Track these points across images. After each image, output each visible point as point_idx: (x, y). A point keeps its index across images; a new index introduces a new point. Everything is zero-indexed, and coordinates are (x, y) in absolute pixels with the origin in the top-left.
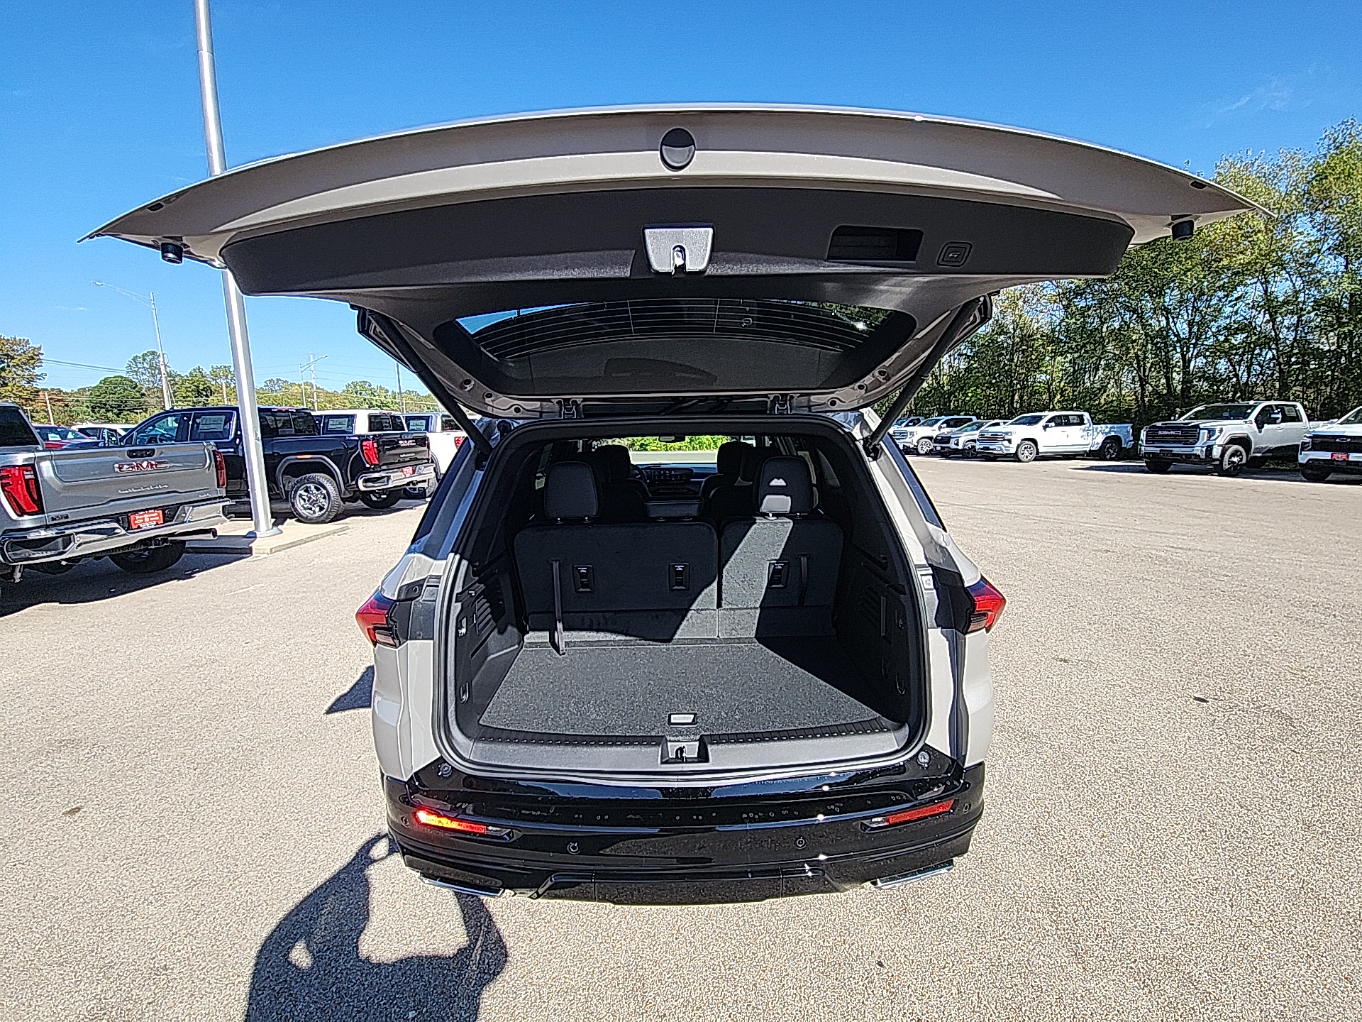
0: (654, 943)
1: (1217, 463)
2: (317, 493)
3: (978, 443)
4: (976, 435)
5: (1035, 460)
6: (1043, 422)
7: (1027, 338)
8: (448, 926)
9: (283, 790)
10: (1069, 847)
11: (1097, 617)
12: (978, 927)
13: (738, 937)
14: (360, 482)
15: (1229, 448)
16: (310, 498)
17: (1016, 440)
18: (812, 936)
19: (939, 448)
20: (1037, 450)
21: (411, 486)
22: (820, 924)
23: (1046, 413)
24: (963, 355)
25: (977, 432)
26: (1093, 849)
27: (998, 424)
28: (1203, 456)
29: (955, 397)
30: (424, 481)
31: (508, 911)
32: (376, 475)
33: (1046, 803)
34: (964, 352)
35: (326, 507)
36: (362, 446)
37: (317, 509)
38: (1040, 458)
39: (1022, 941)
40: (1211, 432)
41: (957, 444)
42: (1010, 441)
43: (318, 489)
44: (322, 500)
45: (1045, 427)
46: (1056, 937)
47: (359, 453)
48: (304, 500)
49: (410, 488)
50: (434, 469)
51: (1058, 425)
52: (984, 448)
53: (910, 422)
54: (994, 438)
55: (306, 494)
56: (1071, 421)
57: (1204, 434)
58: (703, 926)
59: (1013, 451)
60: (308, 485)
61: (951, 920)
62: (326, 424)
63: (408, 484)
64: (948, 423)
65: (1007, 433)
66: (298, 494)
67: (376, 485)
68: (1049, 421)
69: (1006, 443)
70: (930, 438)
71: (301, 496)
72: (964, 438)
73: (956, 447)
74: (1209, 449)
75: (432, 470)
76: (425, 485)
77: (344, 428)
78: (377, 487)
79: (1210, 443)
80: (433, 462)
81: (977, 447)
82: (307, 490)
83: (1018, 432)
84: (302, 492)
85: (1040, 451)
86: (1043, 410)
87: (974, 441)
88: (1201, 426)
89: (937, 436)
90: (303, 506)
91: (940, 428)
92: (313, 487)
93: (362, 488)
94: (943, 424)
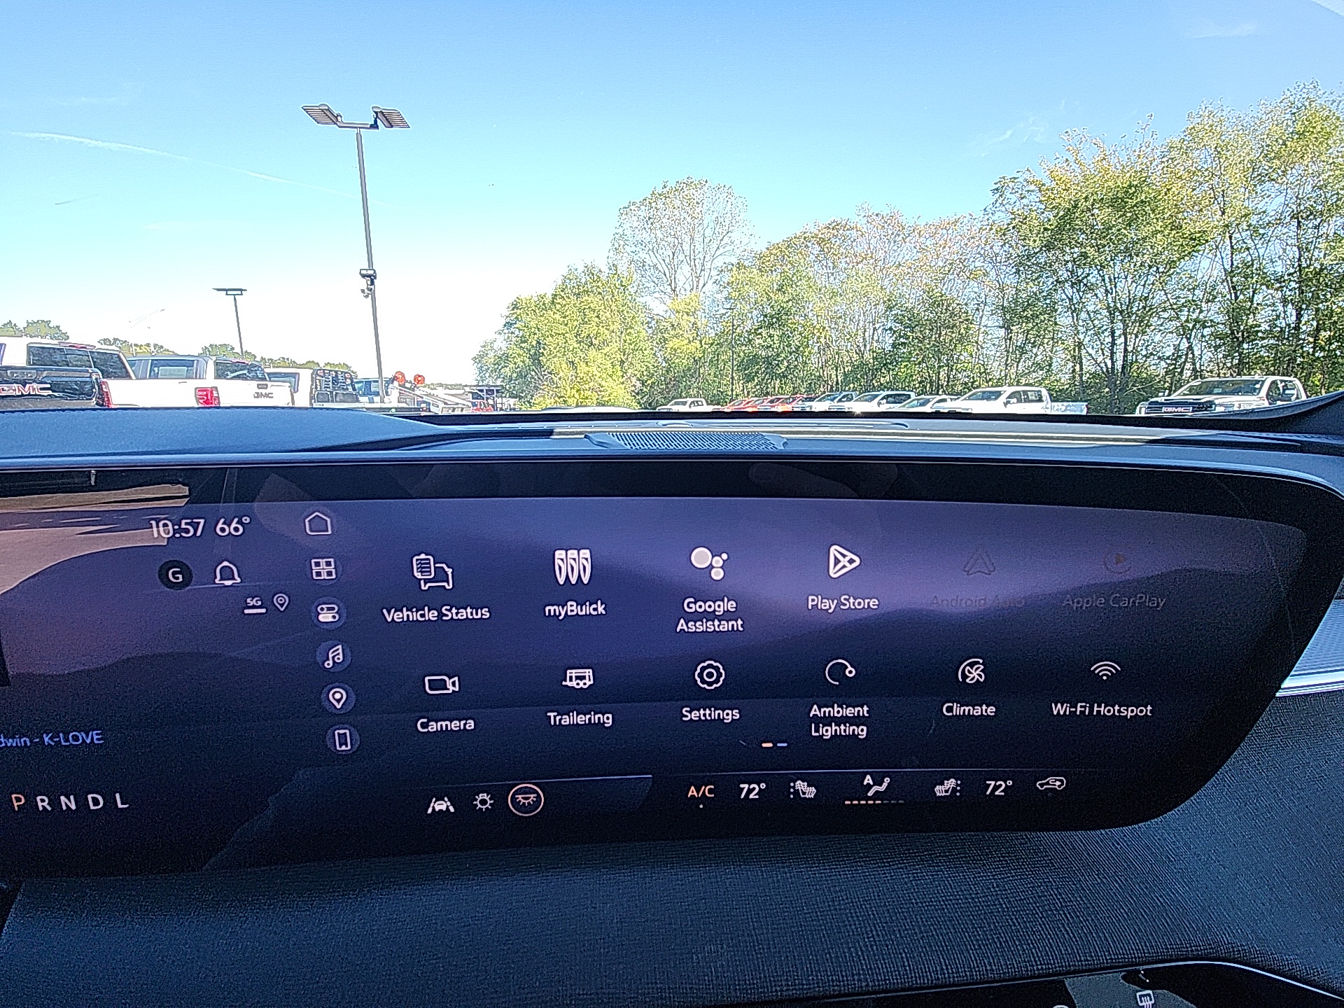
6: (1003, 398)
53: (844, 397)
56: (1030, 397)
91: (879, 404)
94: (882, 400)
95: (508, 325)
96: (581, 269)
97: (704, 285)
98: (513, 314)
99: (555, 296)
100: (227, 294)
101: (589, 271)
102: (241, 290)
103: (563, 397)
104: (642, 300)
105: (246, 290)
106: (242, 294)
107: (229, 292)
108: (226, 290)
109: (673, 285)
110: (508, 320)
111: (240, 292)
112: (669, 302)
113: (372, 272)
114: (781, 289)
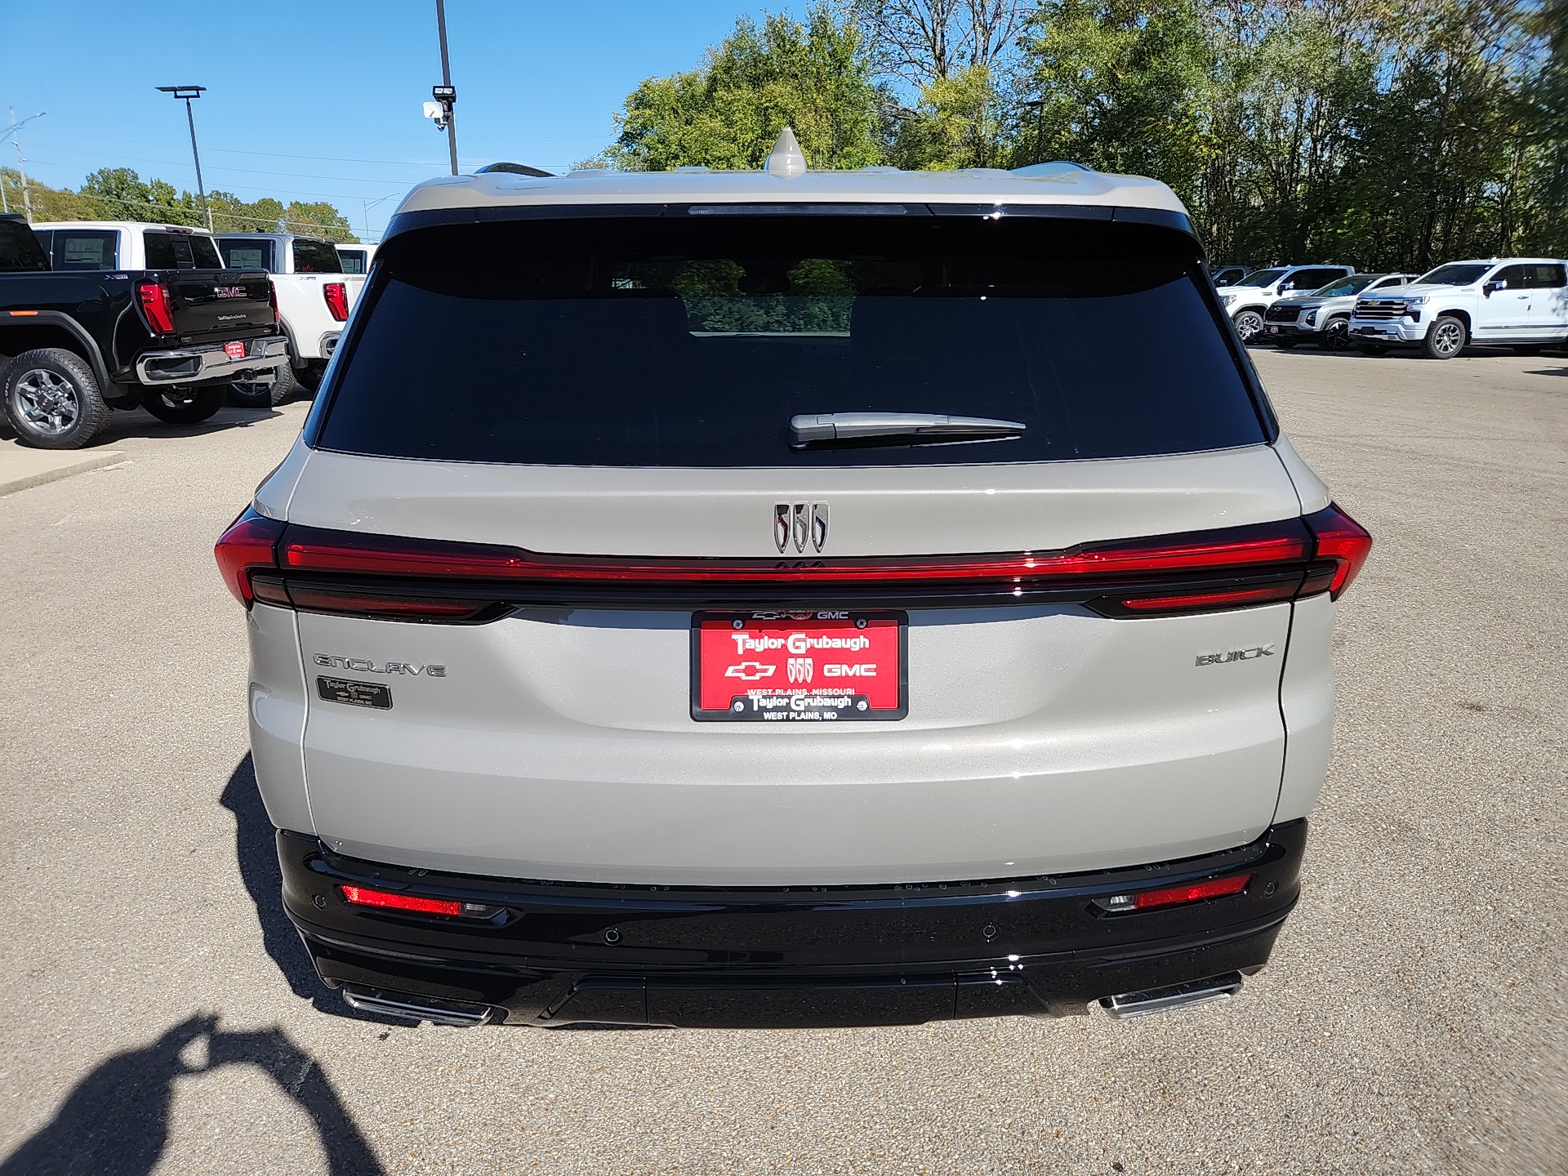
0: (734, 1134)
2: (55, 387)
3: (1353, 320)
4: (1349, 302)
5: (1461, 354)
6: (1485, 279)
7: (1473, 105)
8: (378, 1108)
9: (58, 904)
10: (1453, 1000)
11: (1546, 636)
12: (1287, 1116)
13: (878, 1126)
14: (140, 368)
16: (41, 398)
17: (1429, 313)
18: (1003, 1126)
19: (1274, 330)
20: (1469, 334)
21: (243, 380)
22: (1016, 1109)
23: (1494, 260)
24: (1342, 138)
25: (1354, 298)
26: (1494, 1003)
27: (1397, 282)
29: (1318, 226)
30: (268, 371)
31: (481, 1086)
32: (172, 354)
33: (1421, 933)
34: (1345, 132)
35: (75, 416)
36: (138, 294)
37: (57, 420)
38: (1471, 349)
39: (1358, 1137)
41: (1312, 322)
42: (1416, 316)
43: (56, 380)
44: (66, 403)
45: (1488, 290)
46: (1416, 1131)
47: (133, 307)
48: (30, 401)
49: (243, 385)
50: (287, 346)
51: (1514, 284)
52: (1365, 330)
54: (1386, 309)
55: (33, 389)
56: (1540, 278)
58: (817, 1109)
59: (1420, 333)
60: (36, 371)
61: (1241, 1104)
62: (60, 251)
63: (237, 375)
64: (1300, 281)
65: (1413, 301)
66: (18, 390)
67: (173, 375)
68: (1499, 276)
69: (1409, 320)
70: (1259, 309)
71: (23, 393)
72: (1329, 307)
73: (1308, 326)
75: (283, 351)
76: (270, 379)
77: (97, 257)
78: (175, 379)
80: (282, 333)
81: (1351, 328)
82: (35, 382)
83: (1436, 299)
84: (24, 385)
85: (1474, 336)
86: (1487, 255)
87: (1346, 315)
89: (1273, 306)
90: (29, 414)
91: (1281, 288)
92: (45, 376)
93: (144, 379)
94: (1287, 281)
95: (628, 138)
96: (761, 28)
97: (999, 47)
98: (637, 117)
99: (713, 80)
100: (176, 97)
101: (777, 35)
102: (197, 89)
103: (724, 278)
104: (875, 82)
105: (204, 89)
106: (198, 96)
107: (179, 93)
108: (175, 90)
109: (938, 48)
110: (628, 128)
111: (194, 93)
112: (929, 82)
113: (448, 91)
114: (1139, 61)
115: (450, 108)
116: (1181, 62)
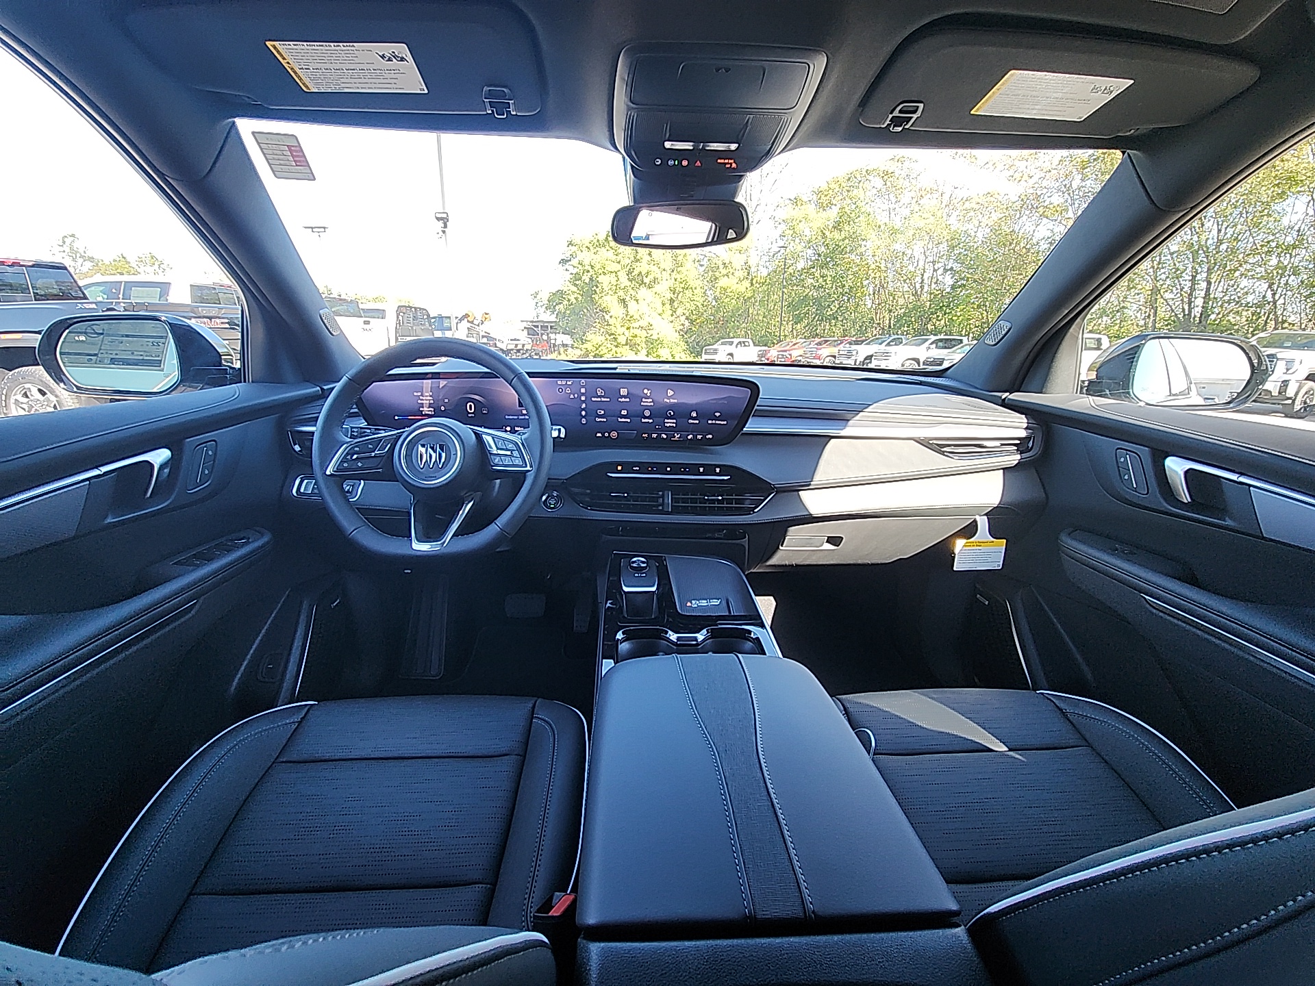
1: (1290, 402)
2: (42, 399)
15: (1305, 384)
16: (32, 407)
28: (1275, 393)
40: (1290, 362)
55: (25, 400)
57: (1280, 367)
66: (12, 401)
74: (1285, 383)
79: (1286, 377)
82: (25, 395)
84: (19, 398)
88: (1279, 356)
94: (932, 344)
95: (564, 261)
98: (568, 251)
102: (324, 228)
103: (613, 334)
106: (324, 231)
108: (312, 228)
113: (445, 216)
114: (837, 226)
115: (445, 226)
116: (861, 226)
